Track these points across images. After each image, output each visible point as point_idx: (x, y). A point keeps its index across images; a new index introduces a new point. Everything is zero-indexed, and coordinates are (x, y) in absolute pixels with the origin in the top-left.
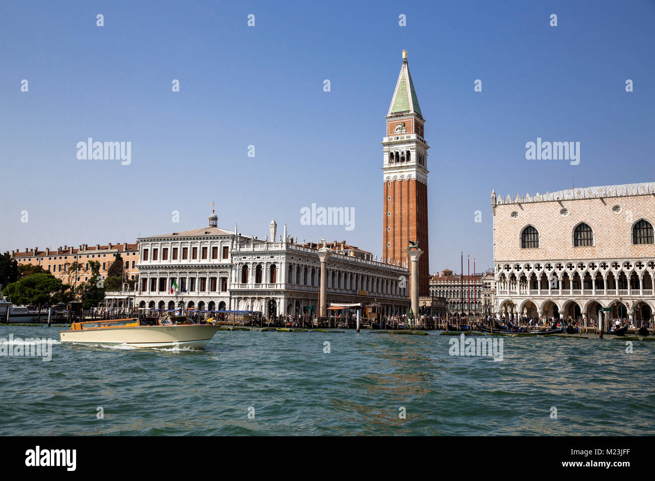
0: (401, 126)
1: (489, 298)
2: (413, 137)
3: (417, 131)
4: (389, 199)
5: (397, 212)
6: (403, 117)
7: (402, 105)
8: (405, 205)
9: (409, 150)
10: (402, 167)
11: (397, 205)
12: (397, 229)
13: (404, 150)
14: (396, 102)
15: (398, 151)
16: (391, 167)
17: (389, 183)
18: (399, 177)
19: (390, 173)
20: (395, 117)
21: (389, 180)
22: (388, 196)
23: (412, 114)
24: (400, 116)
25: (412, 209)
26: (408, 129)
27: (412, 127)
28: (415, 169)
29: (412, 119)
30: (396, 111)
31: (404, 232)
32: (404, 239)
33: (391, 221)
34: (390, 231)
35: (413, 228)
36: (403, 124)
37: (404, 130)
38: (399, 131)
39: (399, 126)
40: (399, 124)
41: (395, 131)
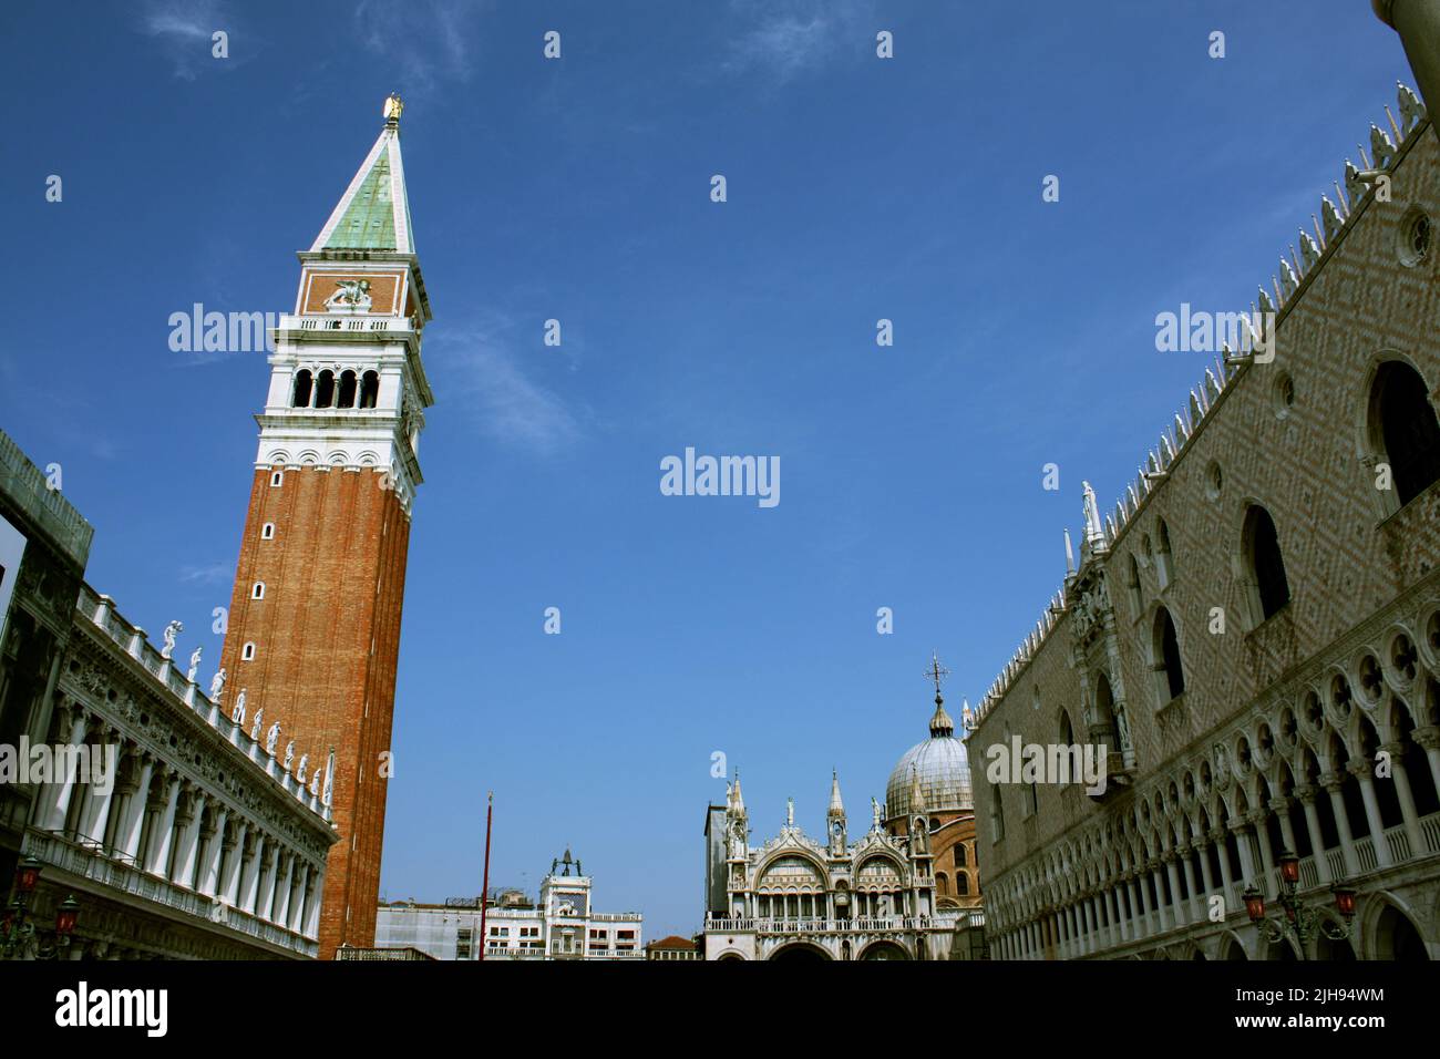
0: (355, 288)
2: (399, 324)
4: (268, 534)
5: (292, 586)
6: (369, 265)
7: (369, 230)
8: (333, 562)
9: (374, 367)
10: (338, 419)
11: (296, 558)
12: (283, 653)
13: (353, 367)
14: (347, 223)
15: (331, 367)
16: (296, 418)
17: (278, 476)
18: (324, 457)
19: (287, 438)
20: (336, 258)
21: (280, 463)
22: (264, 522)
23: (403, 256)
24: (356, 258)
25: (359, 578)
26: (382, 305)
27: (399, 299)
28: (390, 434)
29: (402, 274)
30: (343, 245)
31: (314, 669)
32: (306, 697)
33: (260, 618)
34: (251, 659)
35: (355, 654)
36: (364, 285)
37: (366, 302)
38: (344, 303)
39: (348, 288)
40: (348, 284)
41: (330, 302)
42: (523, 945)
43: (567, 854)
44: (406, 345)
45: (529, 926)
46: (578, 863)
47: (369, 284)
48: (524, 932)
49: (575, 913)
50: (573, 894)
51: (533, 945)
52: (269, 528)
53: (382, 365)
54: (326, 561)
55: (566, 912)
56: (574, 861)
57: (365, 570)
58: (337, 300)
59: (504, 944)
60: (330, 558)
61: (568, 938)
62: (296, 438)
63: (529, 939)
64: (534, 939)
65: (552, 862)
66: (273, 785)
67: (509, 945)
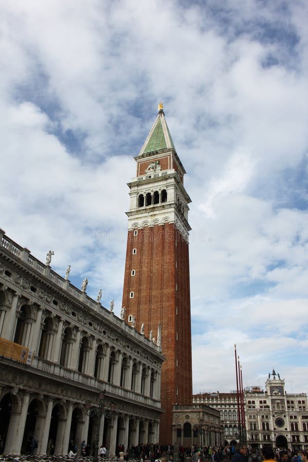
0: (155, 164)
1: (254, 420)
2: (171, 171)
3: (175, 167)
4: (135, 253)
5: (145, 269)
6: (158, 156)
7: (157, 145)
8: (158, 258)
9: (165, 188)
10: (154, 208)
11: (146, 259)
12: (144, 294)
13: (157, 190)
14: (149, 144)
15: (150, 191)
16: (139, 210)
17: (136, 232)
18: (150, 222)
19: (137, 218)
20: (147, 156)
21: (136, 227)
22: (133, 249)
23: (170, 149)
24: (154, 154)
25: (168, 263)
26: (164, 167)
27: (170, 164)
28: (173, 209)
29: (170, 155)
30: (149, 151)
31: (155, 298)
32: (154, 309)
33: (135, 282)
34: (133, 297)
35: (169, 290)
36: (157, 162)
37: (159, 168)
38: (151, 170)
39: (152, 164)
40: (152, 163)
41: (147, 171)
42: (261, 407)
43: (274, 371)
44: (175, 178)
45: (263, 400)
46: (278, 375)
47: (159, 162)
48: (261, 402)
49: (280, 394)
50: (278, 386)
51: (265, 407)
52: (135, 250)
53: (167, 187)
54: (156, 258)
55: (276, 394)
56: (277, 374)
57: (170, 259)
58: (149, 169)
59: (254, 407)
60: (157, 257)
61: (278, 403)
62: (140, 218)
63: (263, 405)
64: (265, 405)
65: (268, 375)
66: (122, 331)
67: (256, 407)
